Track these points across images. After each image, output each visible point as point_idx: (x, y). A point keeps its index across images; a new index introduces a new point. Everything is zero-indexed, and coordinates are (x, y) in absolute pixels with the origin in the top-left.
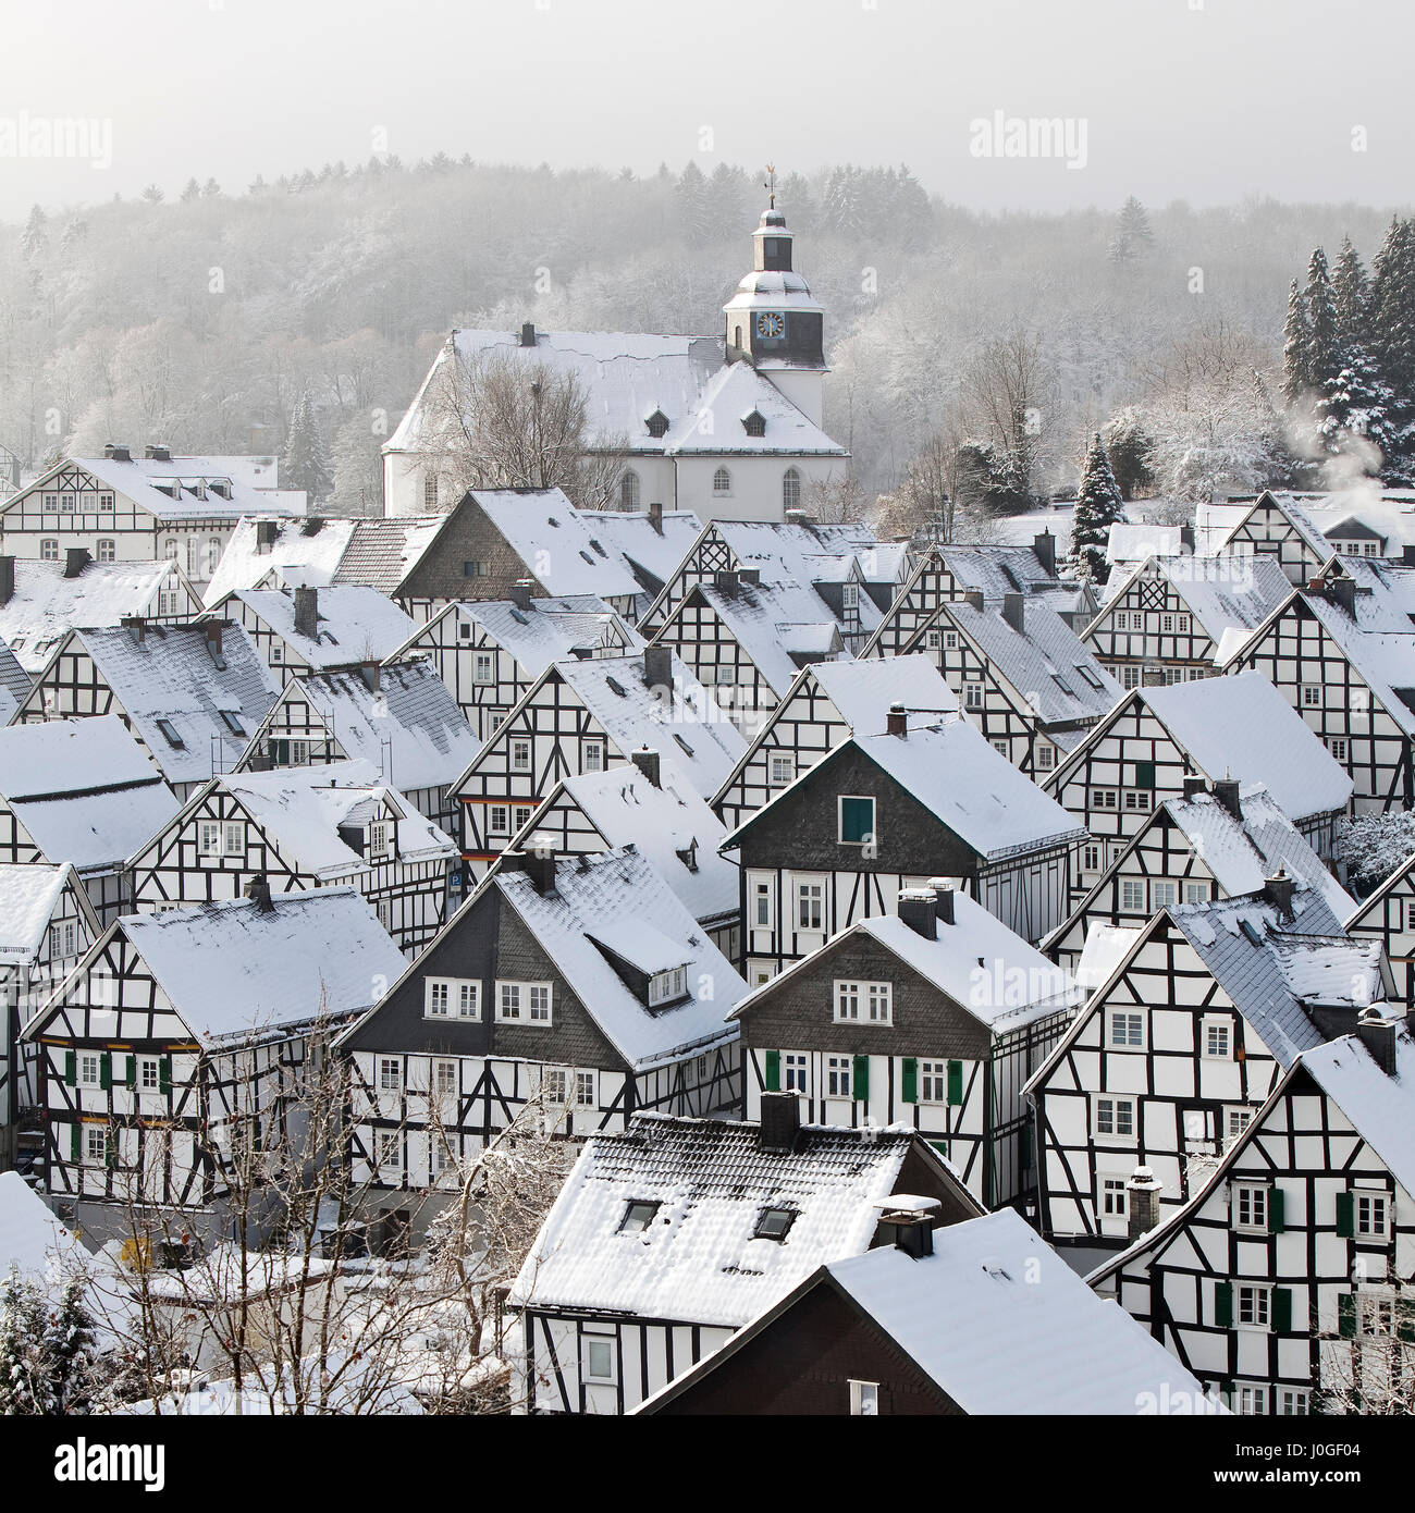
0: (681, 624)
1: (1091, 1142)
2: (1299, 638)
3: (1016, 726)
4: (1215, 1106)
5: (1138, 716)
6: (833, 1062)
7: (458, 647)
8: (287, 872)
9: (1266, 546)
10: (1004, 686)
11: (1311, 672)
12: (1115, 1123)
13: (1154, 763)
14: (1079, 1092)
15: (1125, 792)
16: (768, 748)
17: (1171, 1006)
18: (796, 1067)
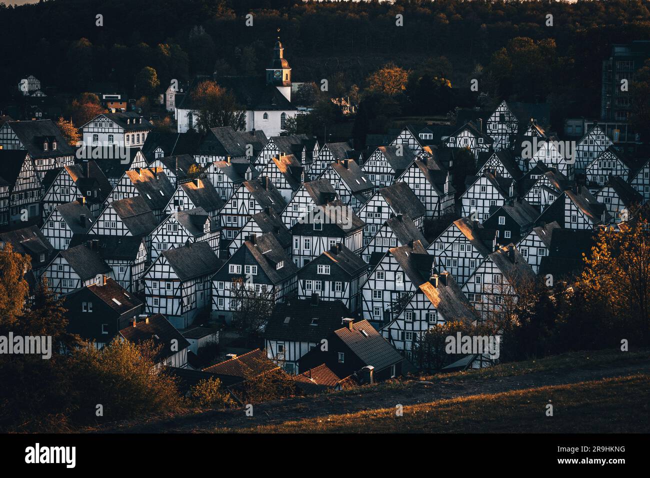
0: (268, 168)
1: (372, 299)
2: (415, 172)
3: (347, 193)
4: (399, 292)
5: (378, 196)
6: (317, 282)
7: (214, 173)
8: (188, 236)
9: (405, 140)
10: (345, 183)
11: (417, 181)
12: (377, 296)
13: (382, 207)
14: (370, 289)
15: (375, 214)
16: (293, 203)
17: (390, 270)
18: (309, 283)
